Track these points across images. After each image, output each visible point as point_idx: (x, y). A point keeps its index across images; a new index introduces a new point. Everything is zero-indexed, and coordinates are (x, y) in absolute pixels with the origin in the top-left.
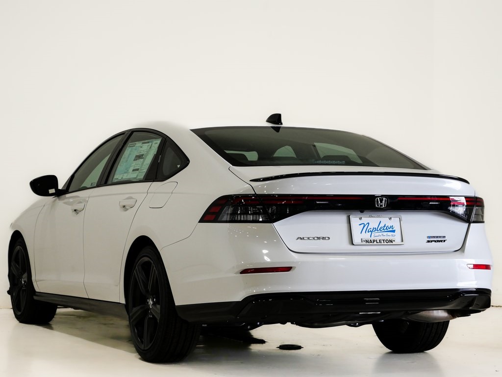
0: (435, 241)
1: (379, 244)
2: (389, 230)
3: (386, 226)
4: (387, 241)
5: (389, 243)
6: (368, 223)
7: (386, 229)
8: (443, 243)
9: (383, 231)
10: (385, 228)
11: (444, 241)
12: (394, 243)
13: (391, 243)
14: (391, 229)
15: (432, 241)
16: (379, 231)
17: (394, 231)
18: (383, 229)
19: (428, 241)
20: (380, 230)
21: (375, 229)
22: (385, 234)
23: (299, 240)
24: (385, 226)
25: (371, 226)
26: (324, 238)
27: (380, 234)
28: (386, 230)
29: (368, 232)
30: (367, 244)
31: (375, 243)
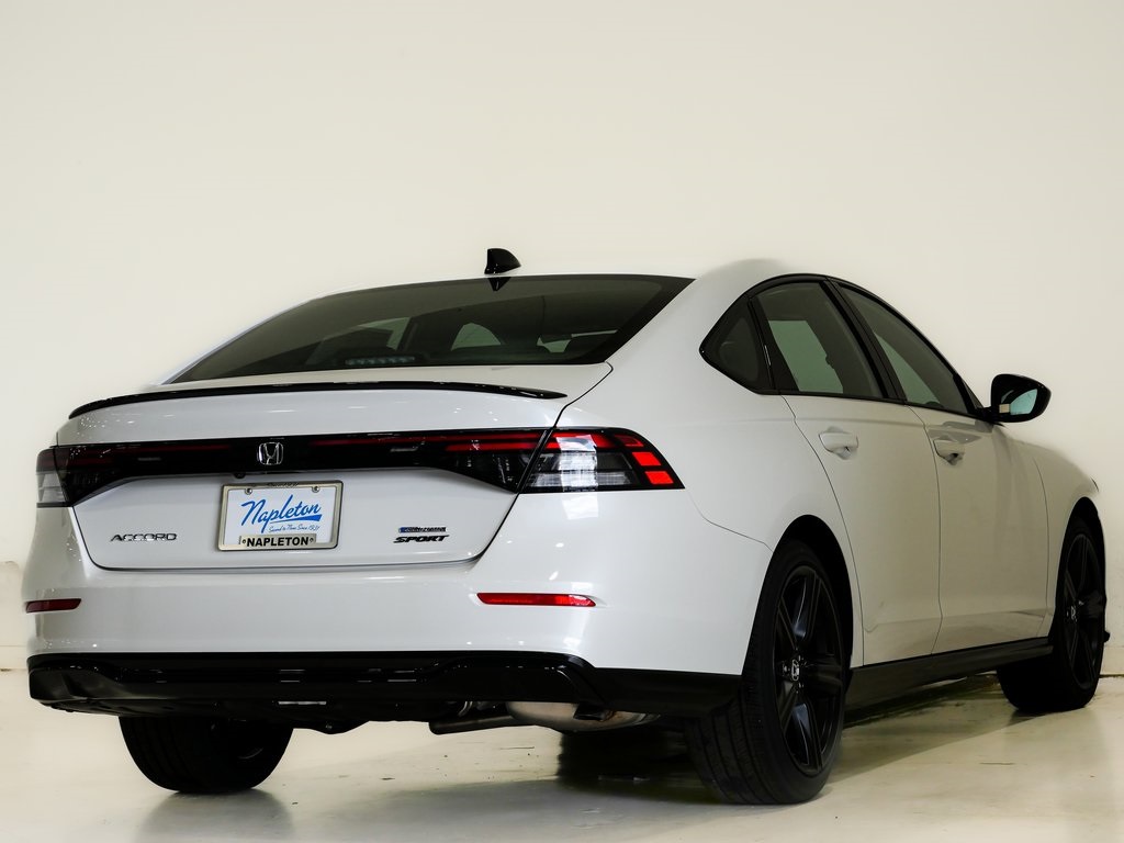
0: (417, 539)
1: (277, 547)
2: (307, 515)
3: (303, 506)
4: (296, 541)
5: (299, 546)
6: (264, 501)
7: (302, 513)
8: (437, 543)
9: (294, 517)
10: (300, 510)
11: (442, 538)
12: (310, 545)
13: (304, 546)
14: (312, 514)
15: (409, 539)
16: (285, 518)
17: (317, 518)
18: (295, 514)
19: (400, 540)
20: (286, 515)
21: (277, 515)
22: (296, 524)
23: (116, 541)
24: (300, 506)
25: (268, 508)
26: (165, 536)
27: (286, 524)
28: (300, 516)
29: (259, 521)
30: (250, 547)
31: (268, 546)
